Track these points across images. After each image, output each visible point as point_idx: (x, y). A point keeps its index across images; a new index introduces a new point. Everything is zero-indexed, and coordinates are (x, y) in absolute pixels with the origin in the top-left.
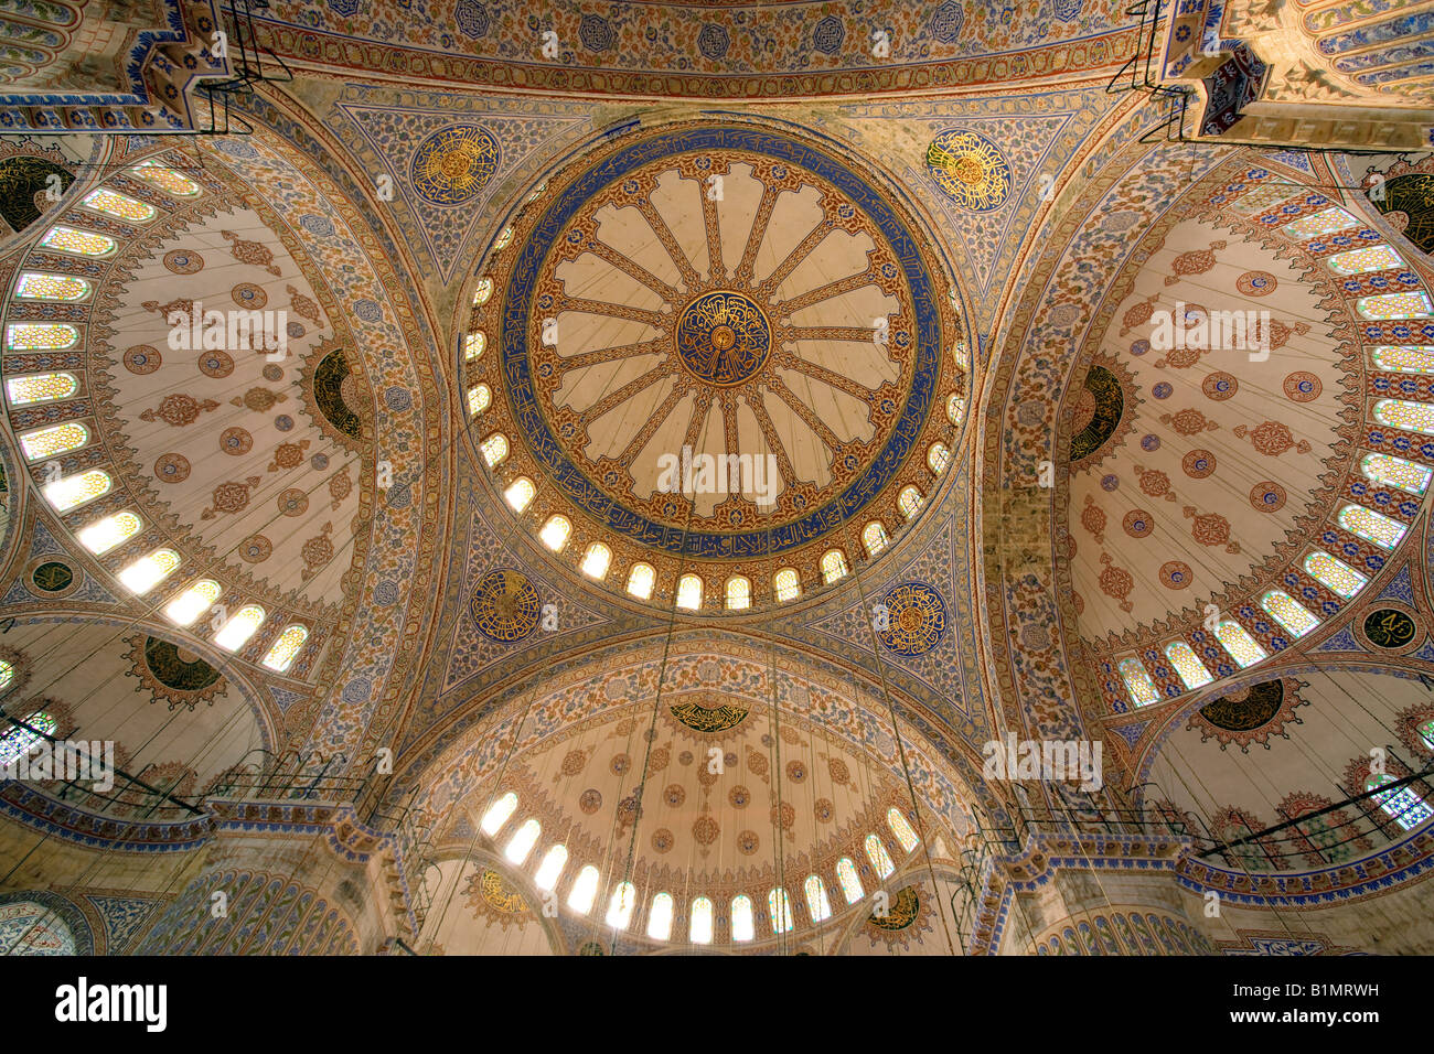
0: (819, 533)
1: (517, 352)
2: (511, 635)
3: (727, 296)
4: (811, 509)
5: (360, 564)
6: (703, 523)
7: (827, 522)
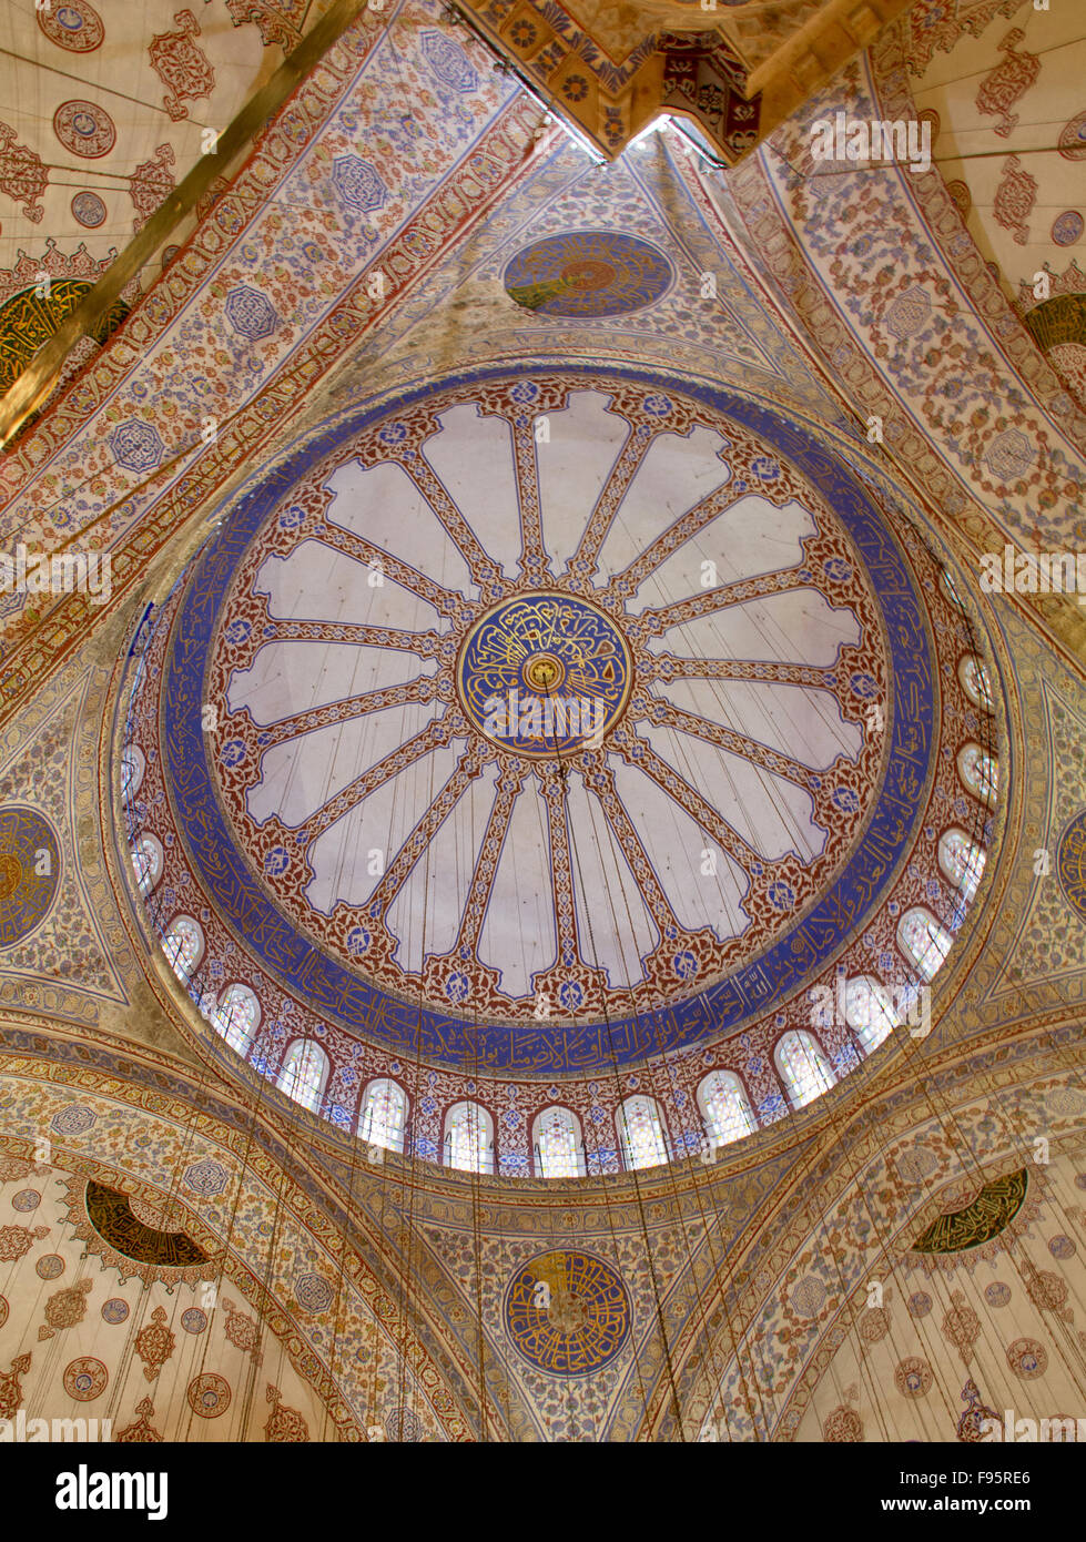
0: (909, 824)
1: (300, 959)
2: (606, 1346)
3: (494, 620)
4: (869, 797)
5: (344, 1416)
6: (744, 943)
7: (904, 798)
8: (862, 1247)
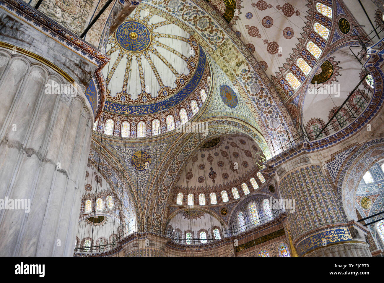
0: (203, 72)
3: (121, 26)
4: (196, 65)
6: (175, 90)
8: (191, 149)
